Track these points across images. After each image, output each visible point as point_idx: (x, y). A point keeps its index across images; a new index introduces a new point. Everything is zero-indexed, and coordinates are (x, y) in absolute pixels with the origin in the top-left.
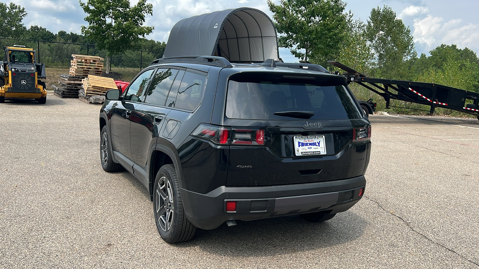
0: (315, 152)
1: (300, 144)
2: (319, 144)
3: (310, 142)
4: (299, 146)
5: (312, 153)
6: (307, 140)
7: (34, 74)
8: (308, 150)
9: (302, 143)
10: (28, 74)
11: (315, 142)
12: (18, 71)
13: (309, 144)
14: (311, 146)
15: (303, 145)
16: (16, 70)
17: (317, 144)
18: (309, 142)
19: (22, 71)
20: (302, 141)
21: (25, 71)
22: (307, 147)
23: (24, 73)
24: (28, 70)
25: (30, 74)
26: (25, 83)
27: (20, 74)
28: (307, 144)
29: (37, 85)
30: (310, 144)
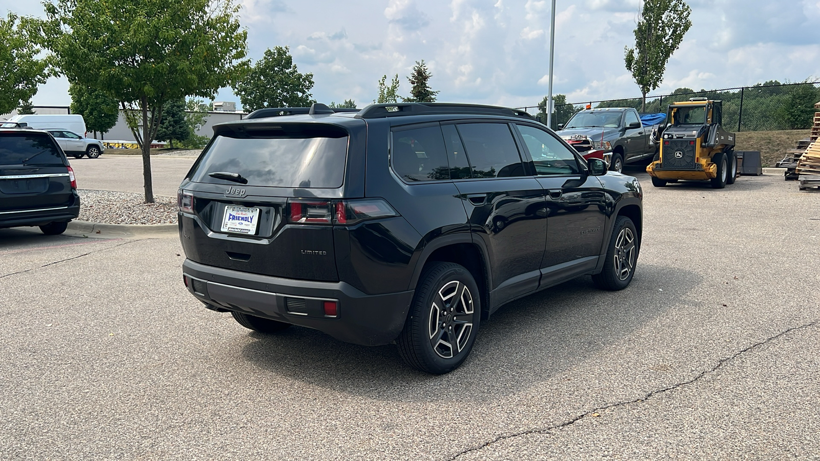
0: (243, 230)
1: (231, 217)
2: (251, 219)
3: (243, 216)
4: (230, 218)
5: (239, 231)
6: (240, 212)
7: (694, 141)
8: (239, 226)
9: (233, 216)
10: (686, 141)
11: (247, 216)
12: (672, 137)
13: (240, 219)
14: (242, 221)
15: (234, 218)
16: (670, 136)
17: (250, 220)
18: (241, 216)
19: (677, 138)
20: (234, 213)
21: (682, 138)
22: (237, 222)
23: (681, 141)
24: (688, 136)
25: (689, 142)
26: (680, 155)
27: (675, 142)
28: (238, 218)
29: (698, 158)
30: (243, 219)
